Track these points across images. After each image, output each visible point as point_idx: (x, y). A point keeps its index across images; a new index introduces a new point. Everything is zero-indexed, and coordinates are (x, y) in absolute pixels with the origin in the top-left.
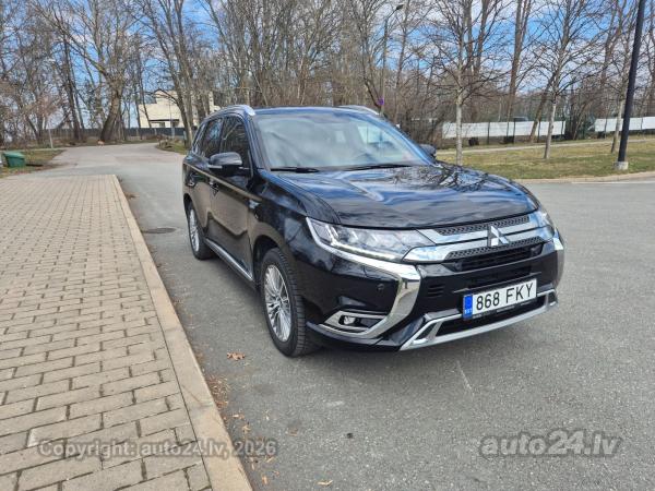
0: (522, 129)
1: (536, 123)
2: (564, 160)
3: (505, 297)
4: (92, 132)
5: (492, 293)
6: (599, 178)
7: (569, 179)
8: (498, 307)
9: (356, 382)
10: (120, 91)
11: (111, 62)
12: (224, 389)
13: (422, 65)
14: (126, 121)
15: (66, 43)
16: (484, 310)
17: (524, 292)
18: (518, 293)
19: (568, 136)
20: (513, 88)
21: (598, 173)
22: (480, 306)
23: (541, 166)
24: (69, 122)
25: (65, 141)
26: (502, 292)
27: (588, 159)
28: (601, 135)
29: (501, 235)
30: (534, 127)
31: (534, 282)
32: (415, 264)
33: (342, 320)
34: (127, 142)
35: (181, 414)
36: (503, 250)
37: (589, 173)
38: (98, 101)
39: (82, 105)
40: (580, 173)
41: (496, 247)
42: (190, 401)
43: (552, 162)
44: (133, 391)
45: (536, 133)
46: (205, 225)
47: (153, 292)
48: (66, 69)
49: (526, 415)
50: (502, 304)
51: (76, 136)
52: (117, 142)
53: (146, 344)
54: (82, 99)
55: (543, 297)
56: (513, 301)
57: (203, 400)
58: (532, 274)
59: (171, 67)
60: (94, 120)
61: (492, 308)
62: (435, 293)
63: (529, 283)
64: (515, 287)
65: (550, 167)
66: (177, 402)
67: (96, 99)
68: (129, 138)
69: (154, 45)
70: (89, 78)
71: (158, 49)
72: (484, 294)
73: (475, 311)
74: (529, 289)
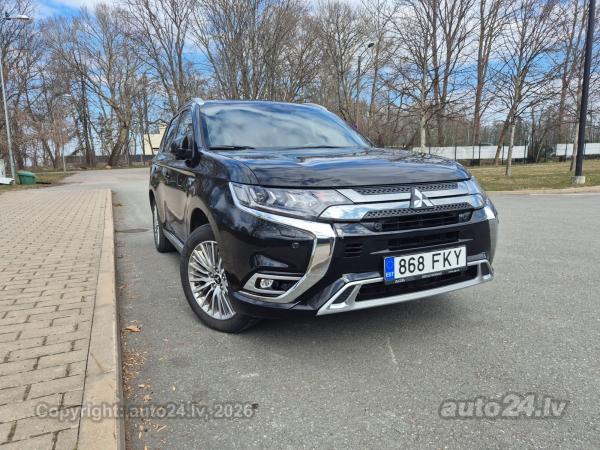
0: (488, 152)
1: (500, 148)
2: (524, 177)
3: (431, 263)
4: (102, 158)
5: (416, 256)
6: (557, 190)
7: (527, 191)
8: (422, 272)
9: (277, 355)
10: (127, 123)
11: (121, 98)
12: (139, 361)
13: (392, 95)
14: (133, 148)
15: (83, 82)
16: (408, 274)
17: (452, 258)
18: (446, 259)
19: (531, 159)
20: (477, 117)
21: (556, 186)
22: (403, 270)
23: (502, 181)
24: (83, 149)
25: (78, 166)
26: (428, 256)
27: (548, 176)
28: (562, 159)
29: (424, 197)
30: (498, 151)
31: (463, 249)
32: (332, 222)
33: (258, 284)
34: (131, 166)
35: (77, 380)
36: (426, 212)
37: (547, 186)
38: (109, 132)
39: (94, 134)
40: (539, 186)
41: (419, 209)
42: (92, 368)
43: (512, 178)
44: (38, 358)
45: (500, 157)
46: (163, 221)
47: (101, 275)
48: (82, 104)
49: (451, 388)
50: (428, 269)
51: (88, 161)
52: (122, 166)
53: (74, 317)
54: (96, 130)
55: (476, 266)
56: (440, 267)
57: (106, 366)
58: (460, 241)
59: (171, 101)
60: (104, 148)
61: (417, 273)
62: (353, 253)
63: (457, 250)
64: (442, 252)
65: (511, 182)
66: (79, 369)
67: (107, 131)
68: (133, 163)
69: (158, 83)
70: (102, 112)
71: (162, 87)
72: (407, 258)
73: (397, 275)
74: (458, 257)
